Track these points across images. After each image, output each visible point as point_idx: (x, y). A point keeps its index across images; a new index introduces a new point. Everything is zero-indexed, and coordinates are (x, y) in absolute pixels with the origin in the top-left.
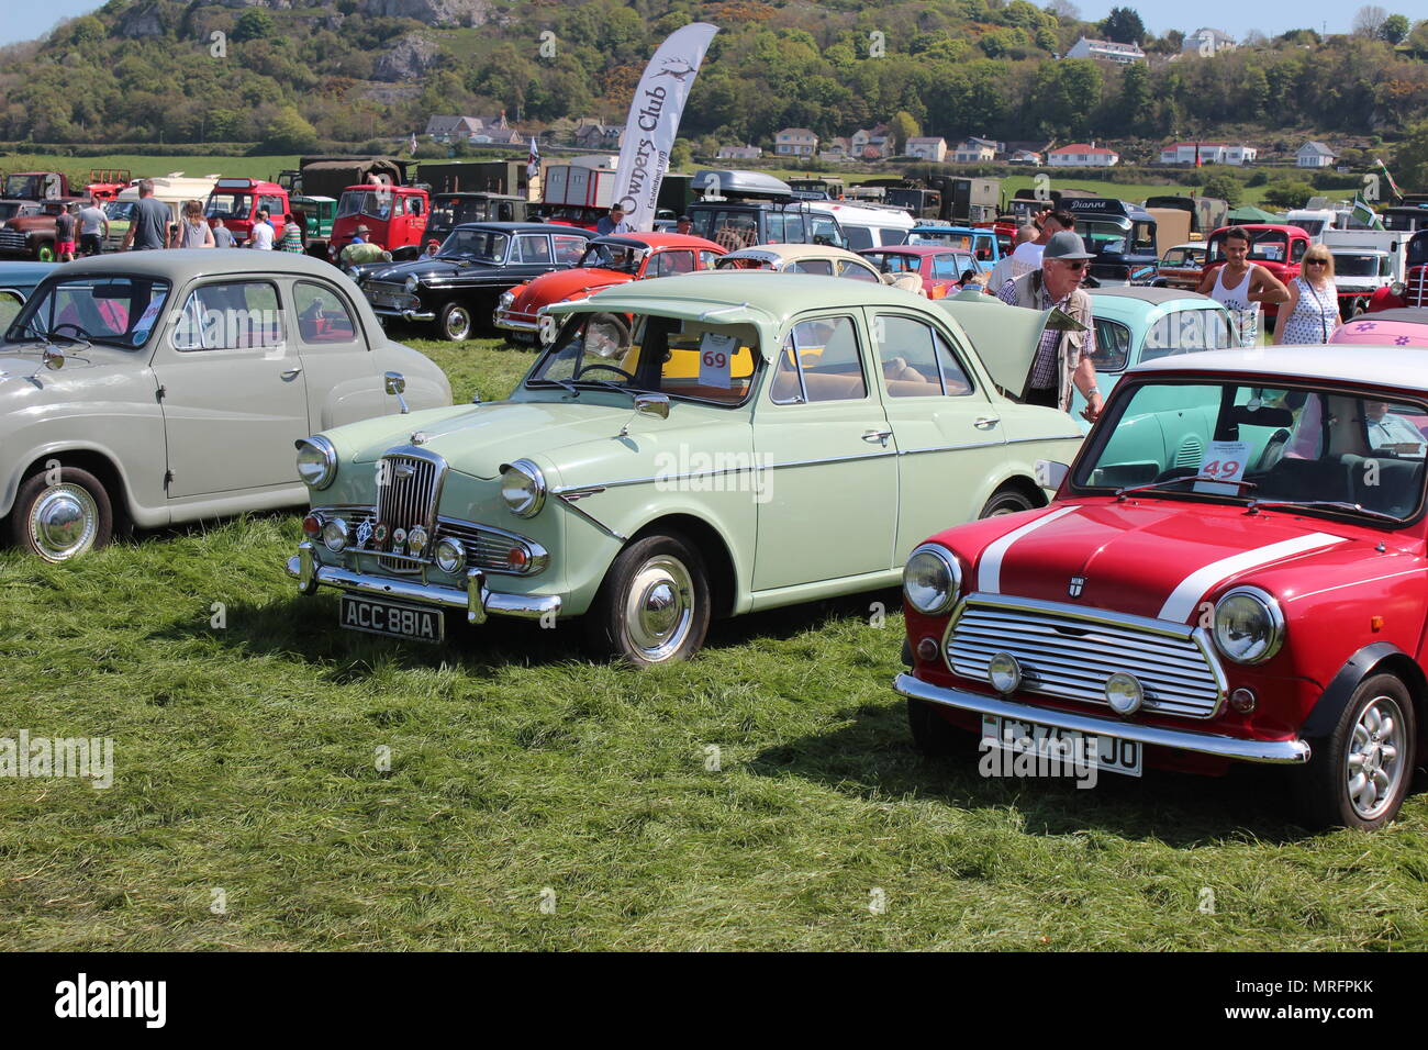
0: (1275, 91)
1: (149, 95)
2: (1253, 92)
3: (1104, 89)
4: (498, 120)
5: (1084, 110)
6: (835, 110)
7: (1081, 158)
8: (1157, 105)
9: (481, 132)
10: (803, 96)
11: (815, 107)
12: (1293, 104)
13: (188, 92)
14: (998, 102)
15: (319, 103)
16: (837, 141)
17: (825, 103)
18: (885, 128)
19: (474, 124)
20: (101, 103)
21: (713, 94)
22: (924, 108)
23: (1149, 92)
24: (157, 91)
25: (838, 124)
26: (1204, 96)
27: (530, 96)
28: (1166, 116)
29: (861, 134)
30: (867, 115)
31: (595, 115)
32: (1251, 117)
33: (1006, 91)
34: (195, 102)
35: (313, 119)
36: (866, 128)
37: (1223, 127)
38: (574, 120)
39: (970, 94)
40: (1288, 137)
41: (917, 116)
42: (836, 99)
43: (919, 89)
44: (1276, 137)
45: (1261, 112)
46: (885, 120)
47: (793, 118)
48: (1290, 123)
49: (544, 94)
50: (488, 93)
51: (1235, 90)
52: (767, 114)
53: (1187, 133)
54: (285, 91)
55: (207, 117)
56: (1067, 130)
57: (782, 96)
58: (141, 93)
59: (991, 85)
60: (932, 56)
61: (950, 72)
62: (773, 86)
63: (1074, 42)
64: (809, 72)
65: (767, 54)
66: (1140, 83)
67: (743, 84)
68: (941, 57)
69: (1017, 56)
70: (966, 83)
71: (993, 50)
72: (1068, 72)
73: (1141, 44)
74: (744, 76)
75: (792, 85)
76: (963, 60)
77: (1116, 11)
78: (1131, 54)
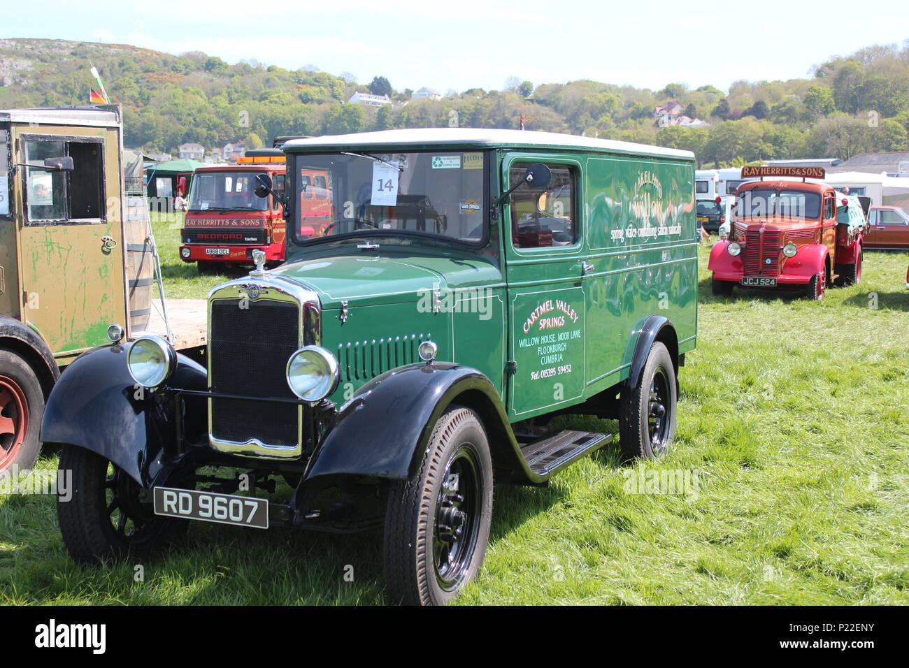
3: (365, 120)
6: (214, 133)
10: (197, 125)
11: (203, 131)
16: (216, 150)
17: (209, 129)
18: (243, 143)
21: (144, 124)
22: (266, 131)
25: (216, 141)
29: (229, 146)
30: (233, 135)
33: (311, 121)
36: (232, 143)
39: (291, 123)
41: (261, 136)
42: (215, 127)
43: (263, 120)
46: (243, 138)
47: (189, 138)
52: (174, 136)
57: (184, 125)
59: (303, 119)
60: (271, 102)
61: (281, 111)
62: (179, 120)
63: (352, 95)
64: (200, 111)
65: (176, 101)
66: (385, 117)
67: (161, 118)
68: (276, 102)
69: (320, 102)
70: (288, 117)
71: (305, 99)
72: (346, 111)
73: (390, 96)
74: (162, 114)
75: (191, 118)
76: (289, 103)
77: (376, 78)
78: (383, 101)
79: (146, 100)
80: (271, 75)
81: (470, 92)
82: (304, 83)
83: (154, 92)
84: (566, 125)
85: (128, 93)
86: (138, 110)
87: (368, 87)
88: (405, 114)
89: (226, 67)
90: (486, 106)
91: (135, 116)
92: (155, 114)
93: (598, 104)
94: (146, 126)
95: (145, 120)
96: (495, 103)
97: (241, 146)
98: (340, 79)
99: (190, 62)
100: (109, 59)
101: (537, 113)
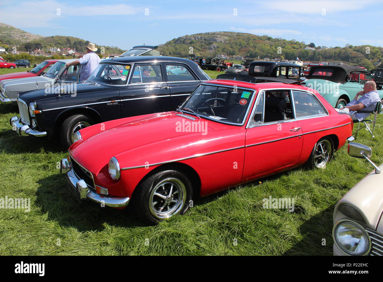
0: (335, 55)
1: (179, 51)
2: (332, 55)
3: (310, 54)
4: (226, 55)
5: (307, 56)
6: (272, 55)
7: (307, 63)
8: (318, 56)
9: (223, 57)
10: (268, 53)
12: (337, 57)
13: (184, 51)
14: (295, 55)
15: (201, 52)
16: (272, 60)
17: (271, 54)
18: (279, 58)
19: (223, 56)
20: (173, 52)
21: (255, 52)
22: (285, 56)
23: (317, 54)
24: (180, 51)
25: (273, 57)
26: (325, 55)
27: (230, 52)
28: (319, 58)
29: (276, 59)
30: (277, 56)
31: (239, 55)
32: (331, 59)
33: (296, 54)
34: (185, 52)
35: (201, 55)
36: (277, 58)
37: (327, 60)
38: (236, 55)
39: (291, 54)
41: (284, 56)
42: (272, 54)
43: (284, 53)
45: (333, 58)
46: (279, 57)
47: (266, 57)
48: (337, 59)
49: (232, 52)
50: (224, 52)
51: (329, 55)
52: (263, 55)
53: (322, 60)
54: (197, 51)
55: (187, 54)
56: (305, 59)
57: (265, 53)
58: (178, 51)
59: (294, 53)
60: (286, 48)
61: (288, 50)
62: (264, 52)
63: (305, 47)
64: (268, 50)
65: (263, 47)
66: (315, 53)
67: (260, 51)
68: (287, 48)
69: (297, 49)
70: (291, 52)
71: (294, 48)
72: (305, 52)
73: (315, 48)
74: (260, 50)
75: (266, 52)
76: (290, 49)
77: (311, 43)
78: (313, 49)
79: (255, 47)
80: (285, 42)
81: (336, 47)
82: (292, 44)
83: (257, 45)
85: (251, 45)
86: (253, 49)
87: (308, 45)
88: (321, 53)
89: (273, 39)
90: (343, 52)
91: (253, 51)
92: (258, 50)
93: (374, 52)
94: (256, 53)
95: (256, 52)
96: (345, 51)
97: (279, 59)
98: (301, 43)
99: (264, 38)
100: (245, 37)
101: (357, 54)
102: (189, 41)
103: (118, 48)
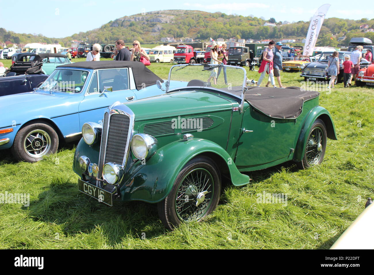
0: (298, 31)
1: (117, 36)
2: (294, 31)
3: (270, 31)
4: (172, 38)
5: (267, 34)
6: (227, 35)
7: (267, 42)
8: (279, 33)
9: (169, 40)
10: (221, 33)
11: (223, 35)
12: (301, 33)
13: (123, 35)
14: (253, 33)
15: (144, 36)
16: (227, 40)
17: (225, 34)
19: (169, 39)
20: (109, 38)
22: (241, 34)
23: (277, 31)
24: (118, 35)
25: (227, 37)
26: (286, 32)
27: (177, 34)
28: (280, 35)
30: (232, 36)
31: (188, 37)
32: (294, 35)
33: (254, 31)
34: (124, 37)
35: (143, 39)
37: (290, 37)
38: (184, 37)
39: (248, 32)
40: (300, 38)
41: (240, 36)
42: (227, 33)
43: (240, 31)
44: (298, 38)
45: (296, 34)
46: (235, 36)
47: (220, 37)
48: (300, 36)
49: (179, 33)
50: (170, 34)
51: (291, 31)
52: (216, 36)
53: (284, 38)
54: (138, 34)
55: (126, 39)
56: (264, 37)
57: (218, 33)
58: (115, 36)
59: (252, 30)
60: (242, 26)
61: (245, 28)
62: (216, 31)
63: (264, 23)
64: (222, 29)
65: (215, 26)
66: (276, 30)
67: (212, 31)
68: (243, 26)
69: (255, 26)
70: (248, 30)
71: (251, 25)
72: (264, 28)
73: (275, 23)
74: (212, 30)
75: (220, 31)
76: (247, 26)
77: (271, 18)
78: (274, 25)
79: (207, 26)
80: (241, 18)
81: (300, 22)
82: (250, 20)
83: (209, 24)
84: (330, 31)
85: (201, 24)
86: (205, 29)
88: (282, 29)
89: (227, 16)
90: (306, 26)
91: (204, 31)
92: (210, 30)
93: (340, 25)
94: (208, 33)
95: (207, 32)
97: (235, 39)
98: (260, 19)
99: (217, 15)
100: (195, 15)
102: (129, 23)
103: (42, 35)
